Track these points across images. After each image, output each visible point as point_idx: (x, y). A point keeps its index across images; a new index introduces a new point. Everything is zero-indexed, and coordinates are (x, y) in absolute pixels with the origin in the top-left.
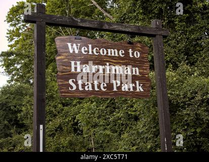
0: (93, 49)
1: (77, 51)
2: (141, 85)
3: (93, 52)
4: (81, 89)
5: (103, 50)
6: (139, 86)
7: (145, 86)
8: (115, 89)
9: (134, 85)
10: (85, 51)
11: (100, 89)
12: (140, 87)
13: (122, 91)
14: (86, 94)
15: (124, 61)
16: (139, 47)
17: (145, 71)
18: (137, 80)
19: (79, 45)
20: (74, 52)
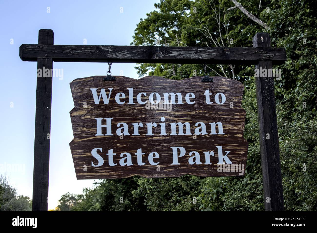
0: (135, 94)
1: (106, 101)
2: (228, 152)
3: (135, 100)
4: (112, 163)
5: (155, 95)
6: (224, 154)
7: (235, 154)
8: (175, 162)
9: (212, 153)
10: (122, 100)
11: (148, 163)
12: (226, 157)
13: (189, 165)
14: (120, 173)
15: (194, 112)
16: (225, 85)
17: (236, 128)
18: (220, 144)
19: (111, 89)
20: (102, 102)
